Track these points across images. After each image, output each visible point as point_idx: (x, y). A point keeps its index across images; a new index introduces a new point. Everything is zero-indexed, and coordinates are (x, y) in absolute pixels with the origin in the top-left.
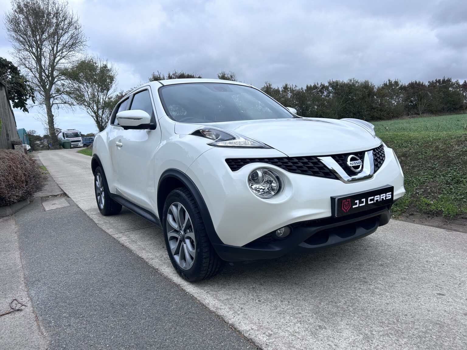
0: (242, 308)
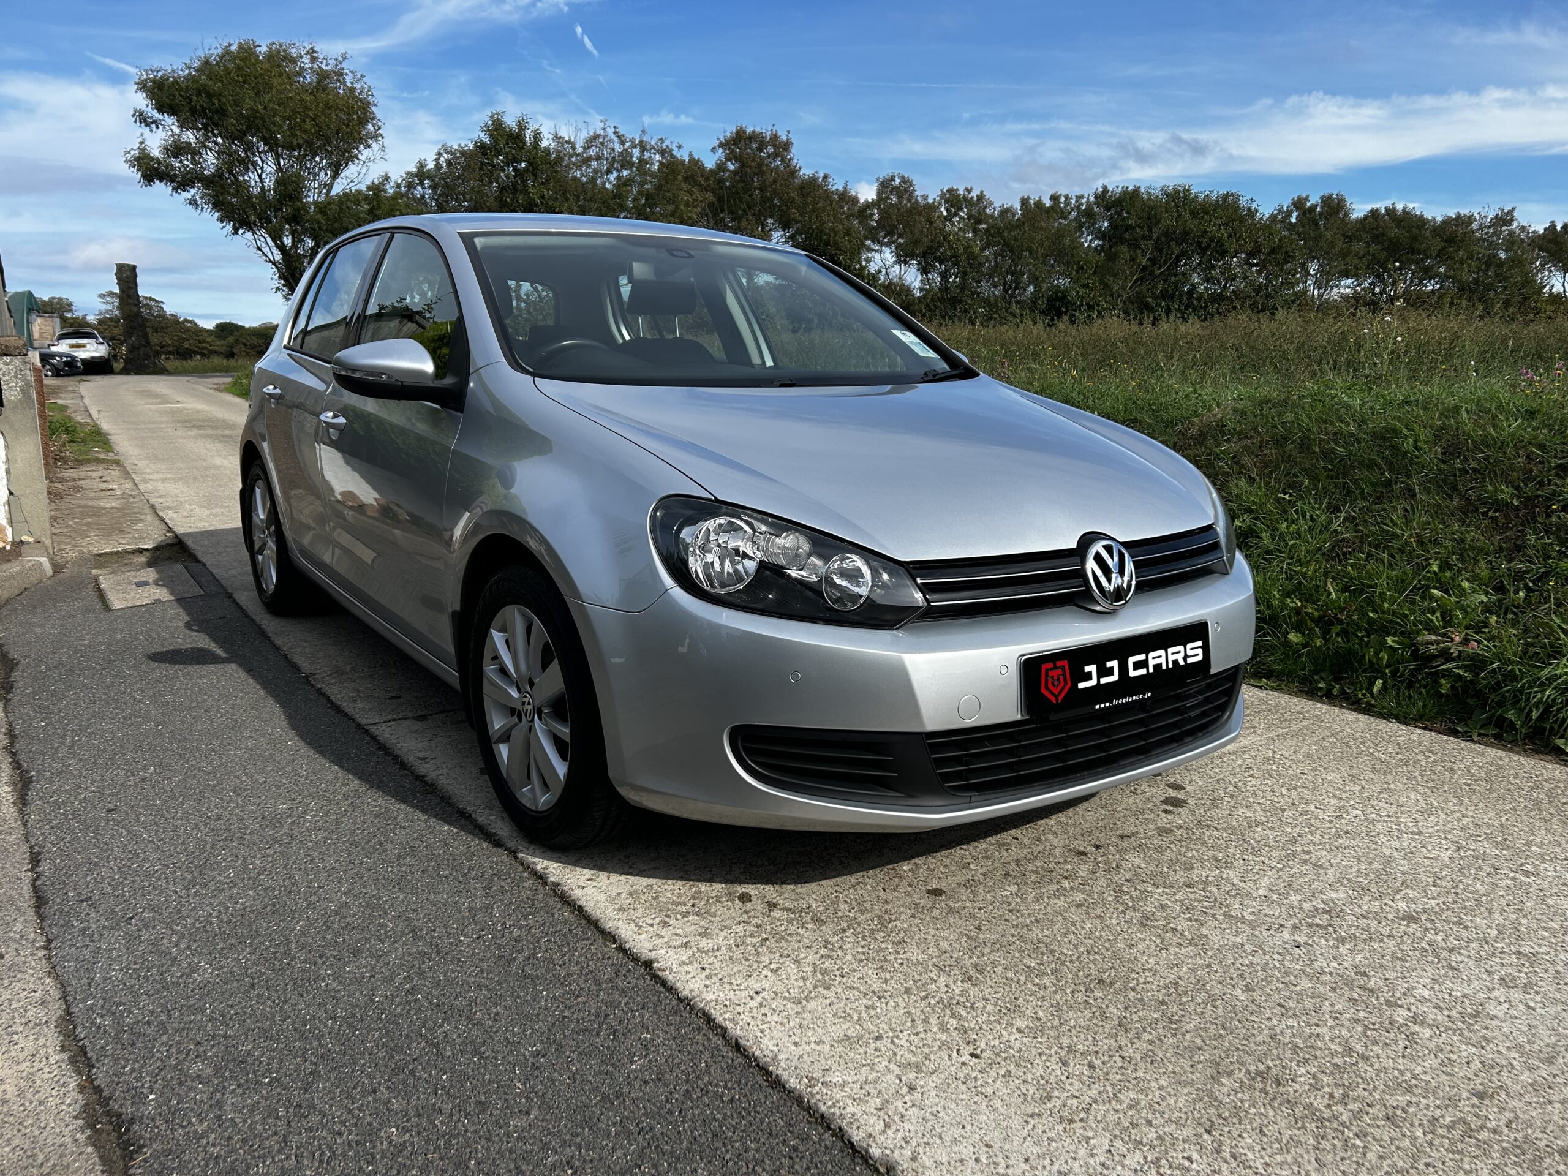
0: (912, 1088)
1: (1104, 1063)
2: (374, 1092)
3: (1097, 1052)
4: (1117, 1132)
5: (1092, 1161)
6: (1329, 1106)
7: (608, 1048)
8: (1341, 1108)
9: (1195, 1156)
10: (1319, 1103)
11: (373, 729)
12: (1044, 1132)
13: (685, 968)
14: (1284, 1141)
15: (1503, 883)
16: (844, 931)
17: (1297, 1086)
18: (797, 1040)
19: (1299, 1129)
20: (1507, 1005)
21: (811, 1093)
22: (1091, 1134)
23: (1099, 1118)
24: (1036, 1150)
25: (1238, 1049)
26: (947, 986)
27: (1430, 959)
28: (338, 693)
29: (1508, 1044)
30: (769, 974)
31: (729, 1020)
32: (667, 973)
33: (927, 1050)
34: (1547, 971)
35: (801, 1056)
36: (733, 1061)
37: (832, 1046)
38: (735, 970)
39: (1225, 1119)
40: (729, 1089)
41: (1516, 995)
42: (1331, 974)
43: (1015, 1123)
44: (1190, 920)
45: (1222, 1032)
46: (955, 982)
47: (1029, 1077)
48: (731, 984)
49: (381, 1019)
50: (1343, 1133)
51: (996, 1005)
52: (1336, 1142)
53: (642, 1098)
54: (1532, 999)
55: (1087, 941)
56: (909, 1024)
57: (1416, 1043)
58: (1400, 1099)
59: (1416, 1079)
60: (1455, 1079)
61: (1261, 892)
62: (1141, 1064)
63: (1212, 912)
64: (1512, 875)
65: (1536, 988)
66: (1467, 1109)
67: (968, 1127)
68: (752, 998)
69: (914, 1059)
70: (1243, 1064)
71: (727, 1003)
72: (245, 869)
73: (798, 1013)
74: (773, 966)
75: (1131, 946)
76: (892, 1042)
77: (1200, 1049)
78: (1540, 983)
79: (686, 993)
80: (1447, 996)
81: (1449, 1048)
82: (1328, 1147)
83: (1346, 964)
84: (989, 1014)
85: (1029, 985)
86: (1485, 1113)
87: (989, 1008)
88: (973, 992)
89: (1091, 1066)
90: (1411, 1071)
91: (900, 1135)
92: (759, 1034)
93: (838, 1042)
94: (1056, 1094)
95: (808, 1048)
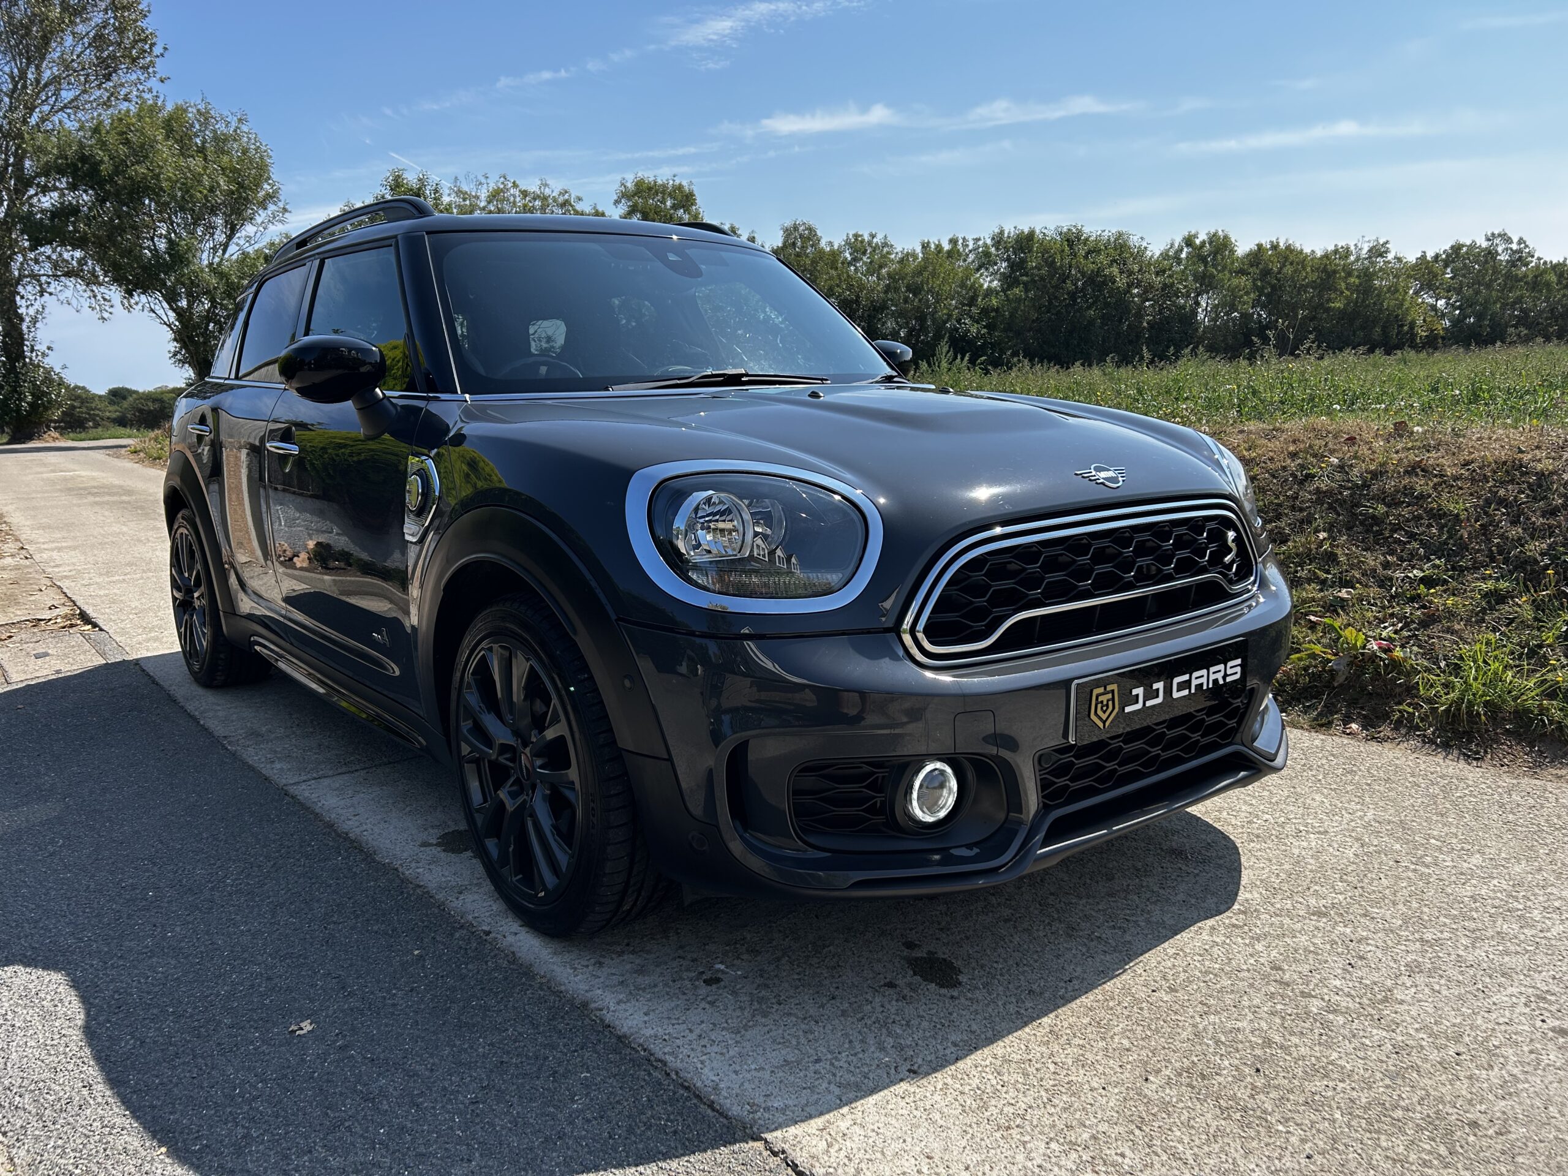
1: (1037, 1070)
2: (310, 1152)
3: (1030, 1060)
4: (1052, 1135)
5: (1029, 1164)
6: (1252, 1096)
7: (549, 1089)
8: (1262, 1097)
9: (1128, 1153)
10: (1243, 1094)
11: (292, 790)
12: (982, 1140)
13: (623, 1006)
14: (1212, 1131)
15: (1404, 875)
16: (779, 959)
17: (1221, 1079)
18: (738, 1068)
19: (1224, 1119)
20: (1413, 990)
21: (753, 1119)
22: (1027, 1138)
23: (1035, 1123)
24: (976, 1157)
25: (1164, 1048)
26: (882, 1006)
27: (1340, 950)
28: (253, 755)
29: (1417, 1026)
30: (707, 1006)
31: (670, 1054)
32: (605, 1012)
33: (866, 1070)
34: (1449, 954)
35: (742, 1084)
36: (674, 1093)
37: (772, 1072)
38: (673, 1005)
39: (1154, 1115)
40: (672, 1121)
41: (1420, 979)
42: (1248, 970)
43: (955, 1133)
44: (1114, 927)
45: (1149, 1033)
46: (890, 1002)
47: (967, 1089)
48: (669, 1018)
49: (312, 1078)
50: (1267, 1121)
51: (931, 1021)
52: (1261, 1129)
53: (584, 1138)
54: (1438, 983)
55: (1016, 953)
56: (847, 1046)
57: (1332, 1031)
58: (1318, 1084)
59: (1333, 1065)
60: (1368, 1062)
61: (1181, 897)
62: (1074, 1069)
63: (1134, 919)
64: (1413, 867)
65: (1441, 972)
66: (1381, 1089)
67: (909, 1140)
68: (691, 1031)
69: (852, 1079)
70: (1169, 1061)
71: (666, 1037)
72: (164, 937)
73: (737, 1042)
74: (709, 999)
75: (1058, 957)
76: (832, 1064)
77: (1128, 1050)
78: (1443, 968)
79: (625, 1029)
80: (1357, 984)
81: (1361, 1033)
82: (1253, 1134)
83: (1262, 960)
84: (924, 1031)
85: (963, 1000)
86: (1399, 1092)
87: (925, 1024)
88: (909, 1010)
89: (1026, 1075)
90: (1327, 1058)
91: (843, 1154)
92: (699, 1066)
93: (777, 1067)
94: (993, 1102)
95: (748, 1076)
